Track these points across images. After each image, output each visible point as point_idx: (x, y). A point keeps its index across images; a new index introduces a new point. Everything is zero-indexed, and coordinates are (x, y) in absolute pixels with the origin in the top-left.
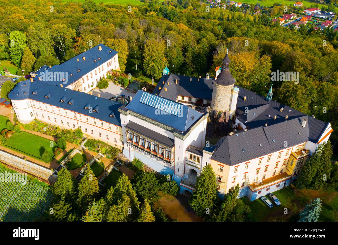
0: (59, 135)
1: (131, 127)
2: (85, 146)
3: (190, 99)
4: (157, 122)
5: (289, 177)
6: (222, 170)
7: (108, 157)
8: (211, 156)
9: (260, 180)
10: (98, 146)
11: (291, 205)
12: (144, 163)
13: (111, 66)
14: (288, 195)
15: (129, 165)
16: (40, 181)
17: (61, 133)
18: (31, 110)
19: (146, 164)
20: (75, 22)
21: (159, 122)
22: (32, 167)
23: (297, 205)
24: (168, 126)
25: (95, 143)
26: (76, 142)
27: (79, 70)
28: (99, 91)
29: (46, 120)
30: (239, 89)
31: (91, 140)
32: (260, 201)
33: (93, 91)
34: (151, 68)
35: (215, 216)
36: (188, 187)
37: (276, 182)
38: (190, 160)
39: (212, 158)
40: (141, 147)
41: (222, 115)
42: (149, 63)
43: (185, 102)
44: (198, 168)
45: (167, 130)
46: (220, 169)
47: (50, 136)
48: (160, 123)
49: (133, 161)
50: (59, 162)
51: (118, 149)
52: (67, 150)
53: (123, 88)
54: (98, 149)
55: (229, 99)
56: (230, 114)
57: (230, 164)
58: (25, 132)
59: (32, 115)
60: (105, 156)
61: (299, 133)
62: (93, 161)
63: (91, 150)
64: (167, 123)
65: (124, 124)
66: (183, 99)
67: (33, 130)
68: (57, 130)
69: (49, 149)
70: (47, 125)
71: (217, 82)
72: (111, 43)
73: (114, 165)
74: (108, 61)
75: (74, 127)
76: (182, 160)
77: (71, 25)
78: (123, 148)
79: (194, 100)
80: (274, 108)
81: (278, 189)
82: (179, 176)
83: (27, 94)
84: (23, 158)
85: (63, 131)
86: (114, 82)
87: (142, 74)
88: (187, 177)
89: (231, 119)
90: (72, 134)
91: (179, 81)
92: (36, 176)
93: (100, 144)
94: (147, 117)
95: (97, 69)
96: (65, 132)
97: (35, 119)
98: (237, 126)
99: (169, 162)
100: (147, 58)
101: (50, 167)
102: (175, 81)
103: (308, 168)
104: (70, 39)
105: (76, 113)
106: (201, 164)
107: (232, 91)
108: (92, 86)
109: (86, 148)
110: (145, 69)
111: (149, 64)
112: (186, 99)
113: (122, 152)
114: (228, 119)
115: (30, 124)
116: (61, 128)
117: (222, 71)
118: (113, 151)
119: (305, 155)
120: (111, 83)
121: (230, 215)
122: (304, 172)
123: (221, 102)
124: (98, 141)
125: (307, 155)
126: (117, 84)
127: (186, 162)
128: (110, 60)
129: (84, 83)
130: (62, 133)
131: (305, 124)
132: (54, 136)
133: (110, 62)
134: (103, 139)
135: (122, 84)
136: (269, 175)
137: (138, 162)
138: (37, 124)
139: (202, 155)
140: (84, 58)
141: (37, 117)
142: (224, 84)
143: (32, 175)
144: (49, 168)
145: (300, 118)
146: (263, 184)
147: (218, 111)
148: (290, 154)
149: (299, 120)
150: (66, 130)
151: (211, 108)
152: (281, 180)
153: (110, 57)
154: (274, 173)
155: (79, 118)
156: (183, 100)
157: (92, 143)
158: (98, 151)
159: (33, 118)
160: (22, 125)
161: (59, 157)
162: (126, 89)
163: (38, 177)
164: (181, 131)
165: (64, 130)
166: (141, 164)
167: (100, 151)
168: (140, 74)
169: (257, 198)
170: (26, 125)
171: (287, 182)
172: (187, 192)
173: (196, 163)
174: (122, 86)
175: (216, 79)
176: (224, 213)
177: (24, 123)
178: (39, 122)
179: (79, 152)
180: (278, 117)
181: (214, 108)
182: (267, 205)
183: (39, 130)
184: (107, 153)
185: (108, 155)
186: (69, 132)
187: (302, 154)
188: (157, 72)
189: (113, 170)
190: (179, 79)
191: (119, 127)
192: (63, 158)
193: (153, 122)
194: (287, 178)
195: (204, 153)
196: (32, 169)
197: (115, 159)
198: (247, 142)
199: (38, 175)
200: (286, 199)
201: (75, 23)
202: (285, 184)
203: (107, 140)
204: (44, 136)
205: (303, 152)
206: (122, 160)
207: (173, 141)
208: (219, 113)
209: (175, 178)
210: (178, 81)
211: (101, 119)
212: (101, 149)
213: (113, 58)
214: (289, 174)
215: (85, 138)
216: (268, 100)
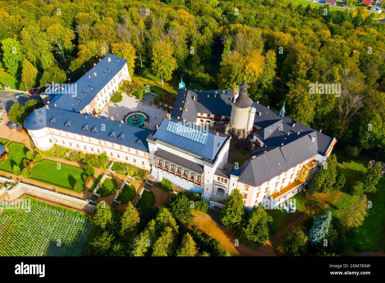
0: (84, 161)
1: (159, 153)
2: (113, 170)
3: (209, 115)
5: (302, 184)
6: (248, 189)
7: (137, 179)
8: (237, 179)
9: (279, 190)
10: (126, 169)
12: (173, 182)
13: (122, 76)
15: (159, 185)
16: (74, 211)
17: (85, 158)
18: (50, 137)
19: (175, 182)
21: (188, 151)
23: (310, 208)
24: (197, 155)
25: (122, 166)
26: (103, 166)
27: (92, 88)
28: (114, 106)
29: (67, 145)
30: (255, 108)
31: (117, 163)
33: (108, 106)
34: (161, 71)
35: (244, 229)
36: (217, 204)
37: (292, 190)
38: (218, 181)
39: (238, 181)
40: (171, 171)
41: (242, 133)
42: (159, 66)
43: (205, 118)
44: (225, 187)
45: (196, 158)
46: (246, 188)
47: (75, 162)
49: (162, 181)
50: (91, 191)
51: (145, 170)
52: (96, 176)
53: (138, 100)
54: (126, 172)
55: (247, 119)
56: (248, 130)
57: (255, 185)
58: (47, 160)
59: (51, 141)
60: (134, 178)
61: (310, 148)
62: (124, 185)
63: (119, 173)
64: (194, 152)
65: (152, 151)
66: (202, 114)
67: (55, 157)
68: (81, 155)
69: (77, 177)
70: (69, 150)
71: (236, 105)
72: (118, 49)
73: (145, 187)
75: (99, 151)
76: (211, 182)
78: (151, 170)
79: (212, 116)
80: (286, 123)
81: (293, 195)
82: (209, 195)
83: (45, 122)
84: (54, 190)
85: (87, 155)
86: (127, 93)
87: (148, 71)
88: (215, 194)
89: (249, 134)
90: (97, 158)
92: (69, 207)
93: (128, 167)
95: (109, 83)
96: (90, 157)
97: (55, 145)
99: (199, 185)
100: (157, 62)
101: (83, 197)
102: (193, 98)
103: (317, 179)
104: (69, 42)
105: (101, 140)
106: (229, 184)
107: (250, 111)
108: (106, 101)
109: (114, 172)
110: (154, 72)
111: (158, 68)
112: (205, 115)
113: (151, 173)
114: (246, 135)
115: (51, 150)
116: (84, 153)
117: (240, 94)
118: (141, 173)
119: (315, 166)
120: (124, 95)
121: (257, 226)
122: (315, 182)
123: (240, 122)
124: (125, 164)
125: (317, 166)
126: (131, 96)
127: (214, 183)
128: (120, 71)
129: (98, 100)
131: (314, 139)
132: (78, 162)
133: (120, 73)
134: (130, 162)
135: (136, 96)
136: (285, 185)
137: (166, 181)
138: (57, 150)
139: (229, 178)
140: (95, 74)
141: (56, 143)
143: (65, 205)
144: (82, 198)
145: (310, 134)
146: (281, 194)
147: (238, 129)
148: (302, 166)
149: (309, 136)
150: (90, 154)
151: (230, 126)
152: (296, 188)
153: (121, 69)
154: (290, 182)
155: (104, 144)
156: (202, 116)
157: (119, 166)
158: (126, 174)
159: (53, 143)
160: (42, 152)
161: (90, 184)
162: (141, 101)
163: (71, 207)
164: (210, 159)
165: (88, 154)
166: (170, 183)
167: (129, 174)
170: (46, 152)
171: (301, 188)
172: (215, 207)
173: (223, 183)
174: (136, 98)
175: (234, 102)
176: (251, 226)
177: (44, 150)
178: (60, 147)
179: (108, 177)
180: (292, 133)
181: (234, 126)
182: (285, 212)
183: (61, 156)
184: (136, 175)
185: (136, 177)
186: (93, 156)
187: (312, 165)
189: (144, 191)
190: (197, 96)
191: (146, 153)
192: (95, 186)
194: (300, 185)
195: (231, 177)
196: (65, 200)
197: (144, 181)
198: (268, 163)
199: (71, 205)
202: (298, 190)
203: (135, 163)
204: (68, 162)
205: (313, 163)
206: (151, 180)
207: (203, 167)
208: (238, 130)
209: (204, 195)
210: (196, 98)
211: (128, 145)
212: (129, 172)
213: (123, 69)
214: (302, 181)
215: (111, 162)
216: (281, 116)
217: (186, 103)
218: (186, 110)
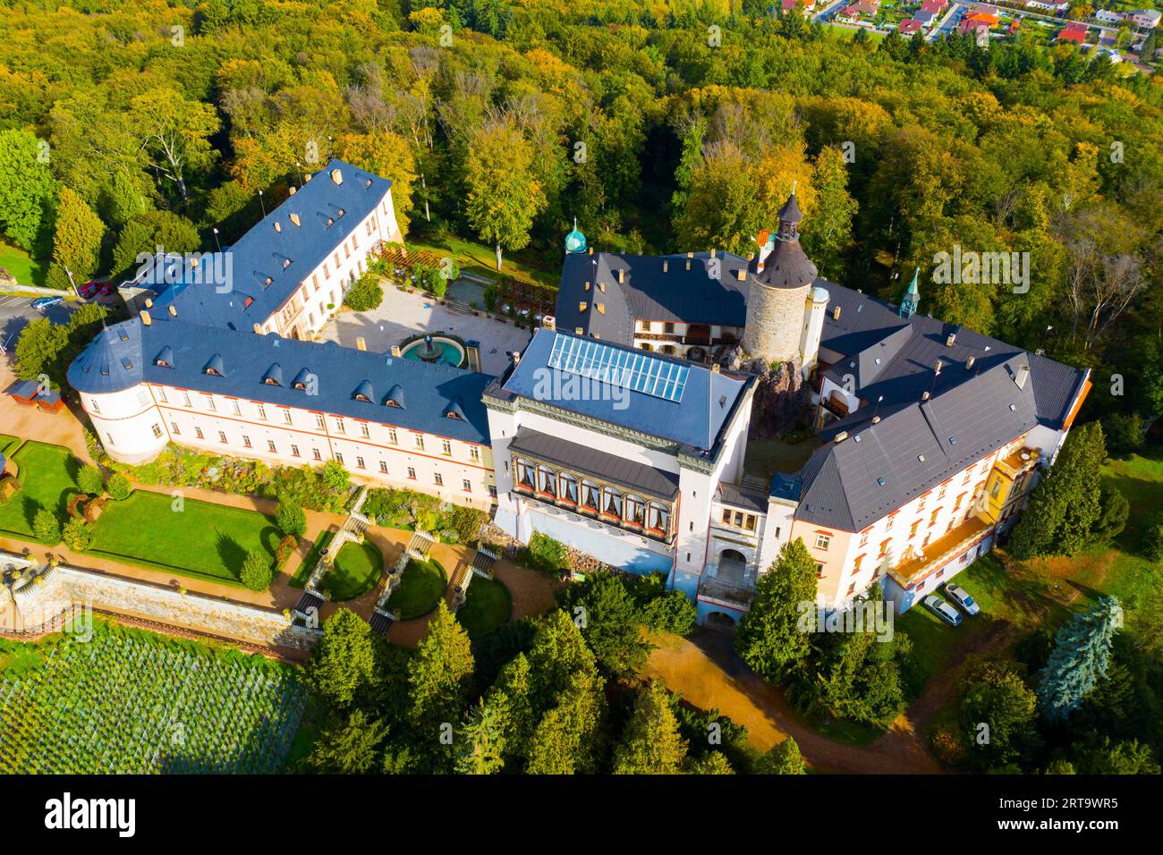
0: (271, 491)
1: (525, 443)
2: (367, 515)
3: (669, 327)
4: (618, 425)
5: (990, 528)
6: (826, 544)
7: (448, 541)
8: (792, 511)
9: (919, 552)
10: (410, 510)
11: (1006, 606)
12: (567, 544)
13: (377, 230)
14: (990, 579)
15: (520, 556)
16: (244, 652)
17: (273, 482)
18: (153, 417)
19: (574, 545)
20: (197, 74)
21: (624, 427)
22: (208, 612)
23: (1022, 605)
24: (657, 437)
25: (397, 501)
26: (332, 504)
27: (288, 262)
28: (355, 321)
29: (211, 444)
30: (827, 292)
31: (380, 491)
32: (922, 611)
33: (337, 321)
34: (495, 218)
35: (823, 679)
36: (723, 603)
37: (959, 549)
38: (726, 526)
39: (795, 517)
40: (564, 503)
41: (784, 371)
42: (489, 203)
43: (656, 337)
44: (750, 545)
45: (652, 448)
46: (820, 542)
47: (238, 497)
48: (629, 429)
49: (531, 543)
50: (298, 583)
51: (474, 510)
52: (312, 534)
53: (432, 302)
54: (411, 519)
55: (800, 325)
56: (804, 364)
57: (850, 526)
58: (146, 495)
59: (157, 431)
60: (437, 539)
61: (1013, 407)
62: (405, 561)
63: (387, 524)
64: (648, 426)
65: (502, 437)
66: (647, 327)
67: (172, 483)
68: (258, 471)
69: (250, 543)
70: (217, 458)
71: (765, 278)
72: (360, 151)
73: (475, 565)
74: (368, 218)
75: (317, 456)
76: (701, 529)
77: (184, 84)
78: (494, 506)
79: (681, 328)
80: (926, 336)
81: (964, 566)
82: (692, 575)
83: (138, 366)
84: (174, 587)
85: (278, 473)
86: (397, 282)
87: (449, 230)
88: (712, 571)
89: (806, 379)
90: (311, 479)
91: (630, 272)
92: (226, 640)
93: (415, 503)
94: (581, 414)
95: (340, 249)
96: (286, 477)
97: (171, 444)
98: (829, 399)
99: (663, 540)
100: (481, 188)
101: (273, 603)
102: (616, 275)
103: (1045, 505)
104: (201, 142)
105: (326, 415)
106: (762, 534)
107: (809, 299)
108: (331, 306)
109: (370, 523)
110: (473, 223)
111: (486, 208)
112: (657, 328)
113: (493, 517)
114: (798, 381)
115: (157, 463)
116: (269, 466)
117: (777, 244)
118: (462, 520)
119: (1030, 465)
120: (387, 286)
121: (862, 669)
122: (1036, 516)
123: (779, 335)
124: (407, 494)
125: (1036, 465)
126: (407, 288)
127: (713, 532)
128: (373, 213)
129: (306, 299)
130: (275, 479)
131: (1023, 378)
132: (250, 494)
133: (373, 219)
134: (424, 485)
135: (424, 288)
136: (939, 533)
137: (545, 542)
138: (179, 462)
139: (765, 511)
140: (295, 219)
141: (175, 438)
142: (786, 284)
143: (211, 636)
144: (271, 606)
145: (1009, 362)
146: (927, 563)
147: (770, 361)
148: (990, 467)
149: (1007, 367)
150: (289, 468)
151: (747, 353)
152: (972, 541)
153: (373, 205)
154: (951, 523)
155: (336, 429)
156: (647, 332)
157: (384, 503)
158: (412, 527)
159: (164, 439)
160: (129, 470)
161: (292, 564)
162: (443, 303)
163: (233, 641)
164: (698, 449)
165: (281, 469)
166: (557, 547)
167: (419, 526)
168: (442, 231)
169: (915, 602)
170: (141, 468)
171: (985, 545)
172: (715, 616)
173: (744, 531)
174: (425, 296)
175: (760, 270)
176: (844, 668)
177: (134, 462)
178: (187, 451)
179: (353, 538)
180: (947, 364)
181: (756, 354)
182: (944, 620)
183: (192, 479)
184: (443, 528)
185: (446, 533)
186: (299, 474)
187: (1023, 462)
188: (514, 228)
189: (475, 578)
190: (629, 268)
191: (480, 448)
192: (308, 571)
193: (604, 427)
194: (985, 532)
195: (770, 505)
196: (213, 617)
197: (473, 545)
198: (886, 455)
199: (232, 634)
200: (990, 592)
201: (196, 78)
202: (979, 549)
203: (439, 488)
204: (216, 498)
205: (1025, 456)
206: (494, 542)
207: (675, 478)
208: (773, 366)
209: (677, 580)
210: (625, 275)
211: (417, 426)
212: (420, 520)
213: (380, 206)
214: (987, 520)
215: (359, 490)
216: (906, 315)
217: (596, 289)
218: (601, 308)
